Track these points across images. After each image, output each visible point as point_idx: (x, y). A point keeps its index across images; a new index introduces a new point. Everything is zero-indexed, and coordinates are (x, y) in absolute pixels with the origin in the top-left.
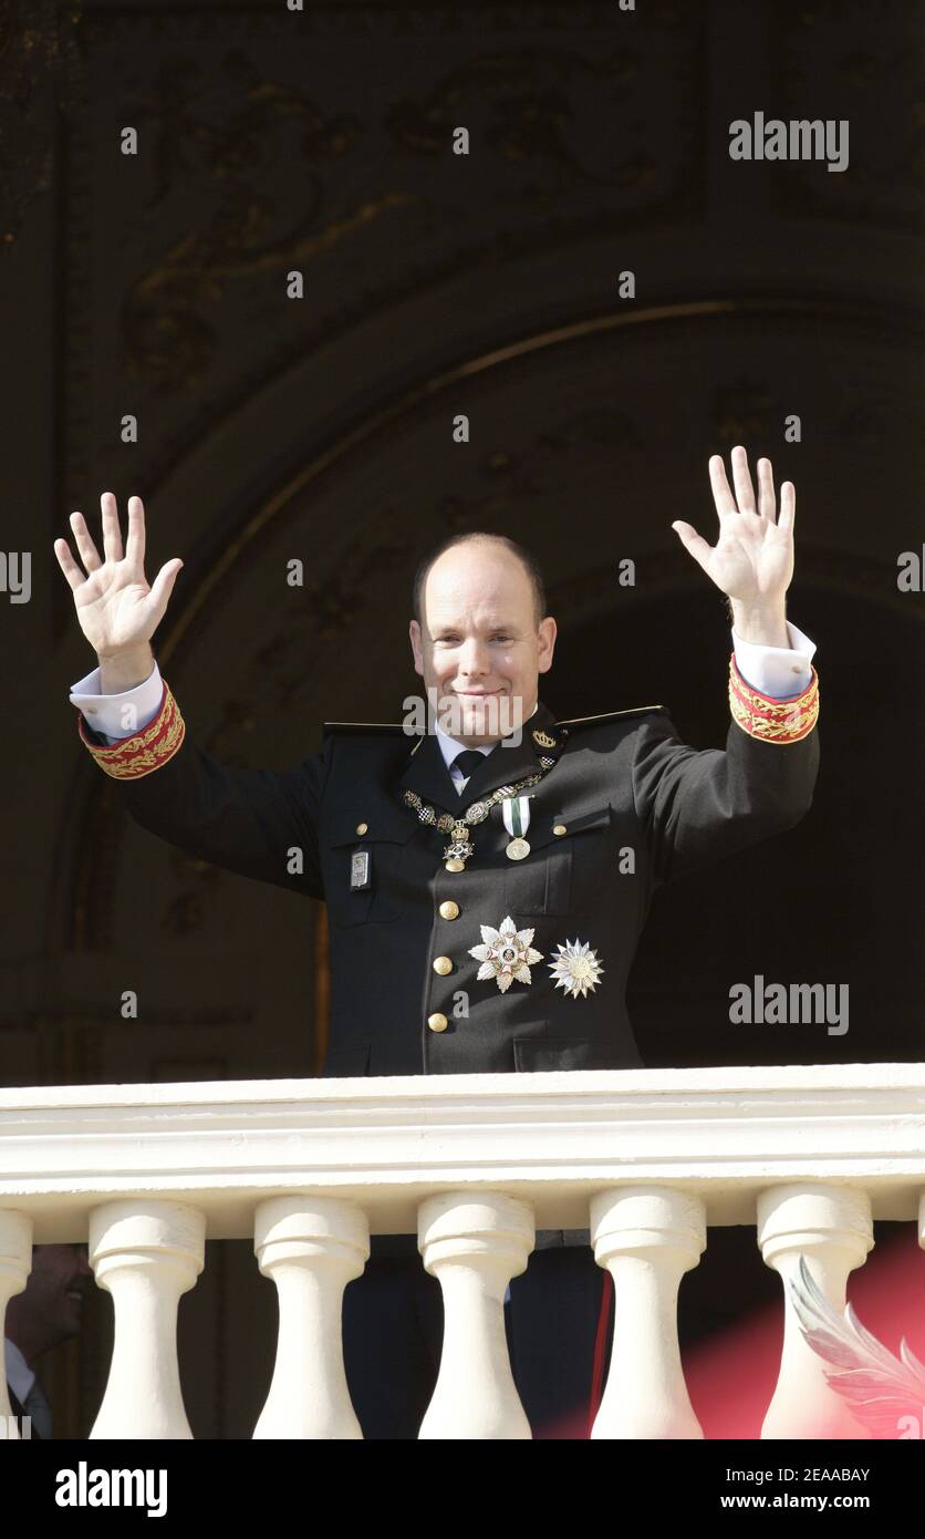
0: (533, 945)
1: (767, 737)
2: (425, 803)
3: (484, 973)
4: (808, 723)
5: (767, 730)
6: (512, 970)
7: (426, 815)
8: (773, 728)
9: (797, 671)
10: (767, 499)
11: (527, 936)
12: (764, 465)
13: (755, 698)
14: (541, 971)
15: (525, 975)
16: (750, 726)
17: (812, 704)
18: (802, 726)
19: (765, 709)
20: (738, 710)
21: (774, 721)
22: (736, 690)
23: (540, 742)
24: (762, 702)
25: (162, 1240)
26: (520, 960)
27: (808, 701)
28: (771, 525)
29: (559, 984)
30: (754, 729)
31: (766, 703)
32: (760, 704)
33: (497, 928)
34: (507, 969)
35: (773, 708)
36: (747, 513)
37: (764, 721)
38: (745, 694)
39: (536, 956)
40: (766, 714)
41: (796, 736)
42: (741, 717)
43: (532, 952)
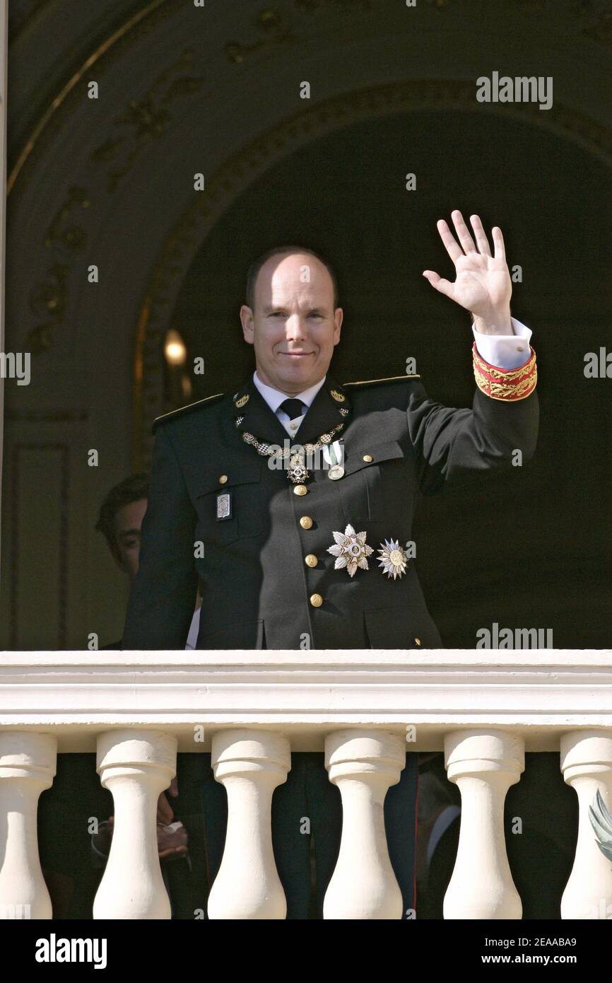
0: (367, 543)
1: (501, 397)
2: (260, 441)
3: (338, 565)
4: (530, 387)
5: (501, 392)
6: (358, 561)
7: (266, 450)
8: (506, 390)
9: (520, 350)
10: (482, 241)
11: (363, 536)
13: (491, 370)
14: (374, 560)
16: (489, 390)
17: (532, 373)
18: (525, 389)
19: (499, 377)
20: (480, 380)
21: (505, 385)
22: (478, 367)
24: (496, 372)
25: (149, 758)
26: (361, 553)
27: (530, 370)
29: (385, 571)
30: (492, 392)
31: (499, 373)
32: (495, 374)
33: (343, 532)
34: (355, 559)
35: (504, 375)
36: (471, 252)
37: (499, 386)
38: (484, 368)
39: (370, 550)
40: (499, 381)
41: (522, 395)
42: (482, 384)
43: (368, 547)
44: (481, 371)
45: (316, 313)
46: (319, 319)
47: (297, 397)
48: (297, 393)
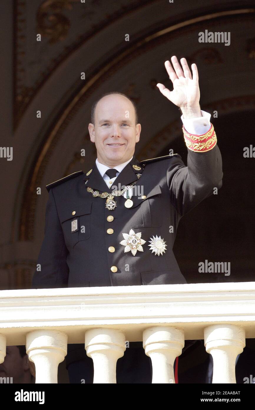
0: (142, 238)
1: (199, 150)
2: (94, 190)
3: (126, 250)
4: (213, 143)
5: (198, 147)
6: (137, 247)
7: (96, 194)
8: (200, 146)
9: (205, 125)
10: (187, 71)
11: (139, 235)
12: (183, 60)
13: (192, 136)
14: (146, 246)
15: (141, 249)
16: (192, 148)
17: (213, 135)
18: (210, 144)
19: (196, 139)
20: (188, 144)
21: (200, 143)
22: (186, 136)
23: (136, 169)
24: (194, 137)
26: (138, 243)
27: (211, 134)
28: (190, 80)
29: (153, 252)
30: (194, 148)
31: (196, 137)
32: (194, 138)
33: (128, 233)
34: (134, 247)
35: (198, 138)
36: (181, 78)
37: (197, 144)
38: (188, 136)
39: (143, 242)
40: (196, 142)
41: (210, 148)
42: (189, 146)
43: (142, 240)
44: (187, 138)
45: (125, 123)
46: (127, 127)
47: (114, 168)
48: (114, 166)
